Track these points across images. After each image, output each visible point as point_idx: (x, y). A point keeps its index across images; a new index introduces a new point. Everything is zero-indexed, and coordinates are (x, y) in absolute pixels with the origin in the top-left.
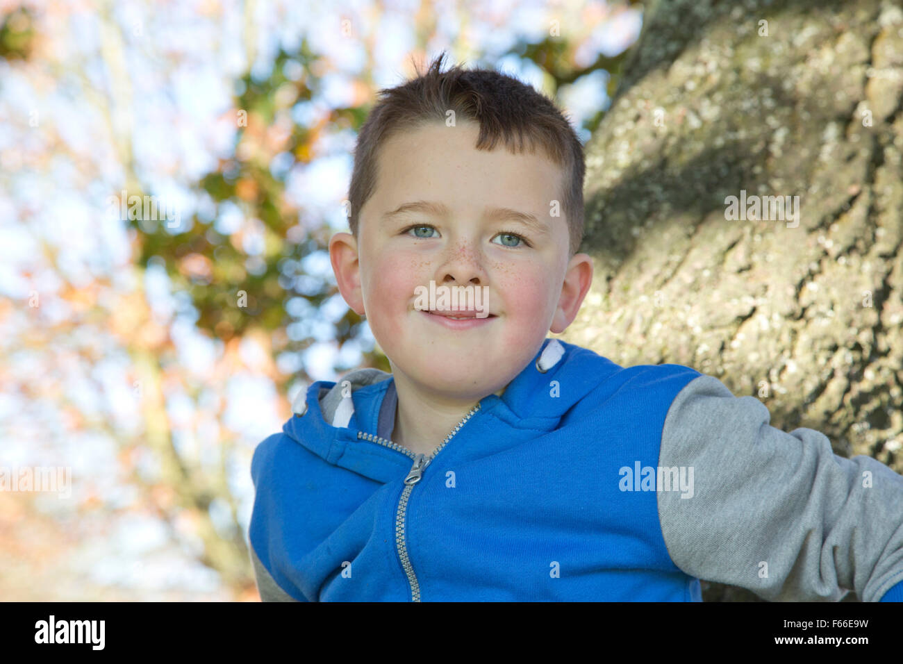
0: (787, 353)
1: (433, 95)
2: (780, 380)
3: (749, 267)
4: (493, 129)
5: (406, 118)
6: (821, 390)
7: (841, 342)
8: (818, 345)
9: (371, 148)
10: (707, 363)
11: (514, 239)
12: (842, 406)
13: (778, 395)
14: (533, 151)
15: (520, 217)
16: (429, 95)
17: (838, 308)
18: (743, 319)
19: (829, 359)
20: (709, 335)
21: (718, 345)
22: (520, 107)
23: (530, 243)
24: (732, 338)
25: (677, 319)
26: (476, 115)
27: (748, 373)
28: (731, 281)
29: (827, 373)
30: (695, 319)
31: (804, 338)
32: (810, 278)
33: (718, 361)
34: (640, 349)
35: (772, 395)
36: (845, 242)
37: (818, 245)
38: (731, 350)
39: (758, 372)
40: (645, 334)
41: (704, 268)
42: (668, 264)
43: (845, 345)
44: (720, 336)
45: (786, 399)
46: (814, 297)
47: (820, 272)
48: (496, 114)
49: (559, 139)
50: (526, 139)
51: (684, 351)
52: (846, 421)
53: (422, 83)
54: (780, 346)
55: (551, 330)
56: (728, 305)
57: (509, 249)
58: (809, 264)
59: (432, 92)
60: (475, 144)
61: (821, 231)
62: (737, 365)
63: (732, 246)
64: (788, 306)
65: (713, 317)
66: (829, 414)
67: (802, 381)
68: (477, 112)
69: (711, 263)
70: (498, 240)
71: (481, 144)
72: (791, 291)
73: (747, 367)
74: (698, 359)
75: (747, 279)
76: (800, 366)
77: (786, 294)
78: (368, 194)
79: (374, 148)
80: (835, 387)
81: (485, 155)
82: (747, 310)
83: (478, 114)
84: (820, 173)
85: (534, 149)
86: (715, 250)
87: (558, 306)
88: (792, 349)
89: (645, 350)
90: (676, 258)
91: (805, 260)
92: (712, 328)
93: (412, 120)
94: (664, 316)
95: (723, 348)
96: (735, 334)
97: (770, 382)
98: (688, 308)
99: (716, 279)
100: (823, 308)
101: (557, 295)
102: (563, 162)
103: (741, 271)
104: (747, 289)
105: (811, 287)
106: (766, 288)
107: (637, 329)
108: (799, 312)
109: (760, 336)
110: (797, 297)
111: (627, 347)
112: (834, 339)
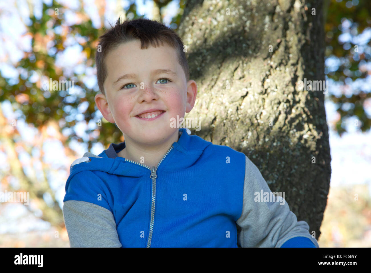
0: (262, 108)
1: (120, 34)
2: (260, 118)
3: (243, 77)
4: (146, 40)
5: (112, 44)
6: (276, 120)
7: (281, 100)
8: (273, 103)
9: (102, 59)
10: (232, 116)
11: (165, 80)
12: (285, 124)
13: (260, 124)
14: (163, 45)
15: (165, 71)
16: (118, 34)
17: (278, 87)
18: (244, 97)
19: (278, 107)
20: (231, 105)
21: (236, 108)
22: (153, 30)
23: (171, 80)
24: (240, 105)
25: (219, 100)
26: (138, 36)
27: (248, 117)
28: (237, 83)
29: (278, 113)
30: (225, 99)
31: (267, 101)
32: (266, 77)
33: (236, 115)
34: (206, 114)
35: (259, 125)
36: (278, 61)
37: (268, 64)
38: (241, 109)
39: (252, 116)
40: (207, 108)
41: (226, 80)
42: (212, 80)
43: (283, 101)
44: (236, 105)
45: (263, 125)
46: (269, 85)
47: (270, 74)
48: (145, 34)
49: (171, 38)
50: (159, 41)
51: (223, 113)
52: (287, 130)
53: (114, 30)
54: (259, 105)
55: (186, 112)
56: (237, 93)
57: (164, 85)
58: (265, 72)
59: (119, 32)
60: (140, 47)
61: (269, 59)
62: (244, 115)
63: (236, 69)
64: (260, 89)
65: (232, 98)
66: (280, 128)
67: (269, 117)
68: (138, 35)
69: (229, 77)
70: (159, 82)
71: (142, 47)
72: (260, 84)
73: (248, 115)
74: (229, 115)
75: (243, 82)
76: (267, 112)
77: (258, 85)
78: (105, 77)
79: (103, 59)
80: (281, 118)
81: (145, 51)
82: (245, 94)
83: (139, 36)
84: (265, 36)
85: (163, 44)
86: (230, 72)
87: (187, 102)
88: (263, 106)
89: (208, 114)
90: (215, 77)
91: (264, 71)
92: (232, 102)
93: (114, 45)
94: (214, 100)
95: (237, 109)
96: (242, 103)
97: (257, 119)
98: (222, 96)
99: (232, 83)
100: (273, 88)
101: (185, 98)
102: (175, 46)
103: (240, 79)
104: (243, 85)
105: (267, 81)
106: (251, 84)
107: (204, 107)
108: (264, 91)
109: (251, 103)
110: (263, 86)
111: (201, 114)
112: (279, 99)
